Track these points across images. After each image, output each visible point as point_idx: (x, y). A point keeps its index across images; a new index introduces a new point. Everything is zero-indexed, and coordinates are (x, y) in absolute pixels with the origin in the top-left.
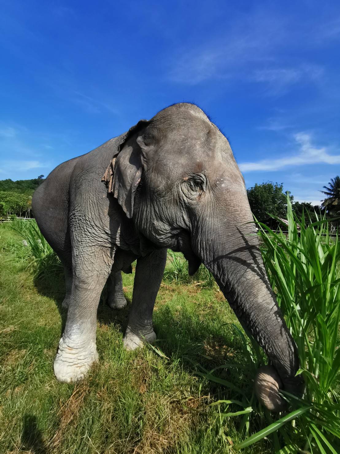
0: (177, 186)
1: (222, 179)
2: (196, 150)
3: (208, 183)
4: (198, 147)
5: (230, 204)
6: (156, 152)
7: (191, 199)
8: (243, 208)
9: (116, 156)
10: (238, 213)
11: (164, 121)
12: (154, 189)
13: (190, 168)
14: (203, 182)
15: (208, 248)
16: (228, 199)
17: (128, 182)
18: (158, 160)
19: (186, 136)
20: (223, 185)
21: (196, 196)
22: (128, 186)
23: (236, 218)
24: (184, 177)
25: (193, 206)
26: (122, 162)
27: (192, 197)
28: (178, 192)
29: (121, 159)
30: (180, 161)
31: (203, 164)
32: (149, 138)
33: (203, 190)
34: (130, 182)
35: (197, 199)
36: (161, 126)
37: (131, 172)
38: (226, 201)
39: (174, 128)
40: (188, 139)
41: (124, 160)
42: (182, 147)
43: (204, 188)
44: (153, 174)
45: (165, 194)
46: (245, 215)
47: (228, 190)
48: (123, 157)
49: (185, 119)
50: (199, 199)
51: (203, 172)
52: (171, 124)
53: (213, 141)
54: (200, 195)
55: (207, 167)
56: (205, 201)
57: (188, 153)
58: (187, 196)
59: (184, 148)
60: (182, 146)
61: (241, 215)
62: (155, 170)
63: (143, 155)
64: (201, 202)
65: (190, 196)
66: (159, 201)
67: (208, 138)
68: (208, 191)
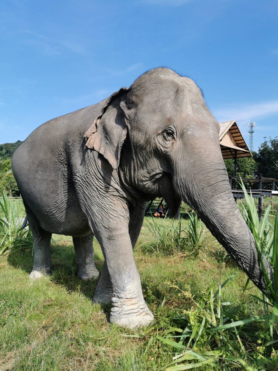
0: (154, 139)
1: (188, 128)
2: (167, 108)
3: (178, 133)
4: (168, 105)
5: (195, 147)
6: (136, 114)
7: (166, 148)
8: (207, 149)
9: (100, 118)
10: (202, 153)
11: (140, 88)
12: (137, 144)
13: (163, 123)
14: (173, 133)
15: (182, 186)
16: (193, 143)
17: (115, 139)
18: (138, 121)
19: (158, 98)
20: (189, 133)
21: (169, 145)
22: (116, 143)
23: (201, 158)
24: (158, 131)
25: (168, 154)
26: (108, 123)
27: (167, 146)
28: (156, 144)
29: (107, 120)
30: (155, 119)
31: (172, 118)
32: (130, 103)
33: (175, 139)
34: (117, 139)
35: (171, 147)
36: (137, 93)
37: (117, 131)
38: (192, 145)
39: (148, 93)
40: (160, 100)
41: (109, 122)
42: (155, 108)
43: (175, 136)
44: (135, 131)
45: (146, 147)
46: (209, 155)
47: (193, 136)
48: (108, 119)
49: (156, 84)
50: (172, 147)
51: (173, 124)
52: (146, 90)
53: (181, 97)
54: (173, 143)
55: (176, 120)
56: (177, 148)
57: (161, 111)
58: (163, 145)
59: (157, 108)
60: (155, 106)
61: (205, 155)
62: (136, 129)
63: (126, 118)
64: (173, 149)
65: (165, 145)
66: (142, 153)
67: (176, 95)
68: (178, 139)
